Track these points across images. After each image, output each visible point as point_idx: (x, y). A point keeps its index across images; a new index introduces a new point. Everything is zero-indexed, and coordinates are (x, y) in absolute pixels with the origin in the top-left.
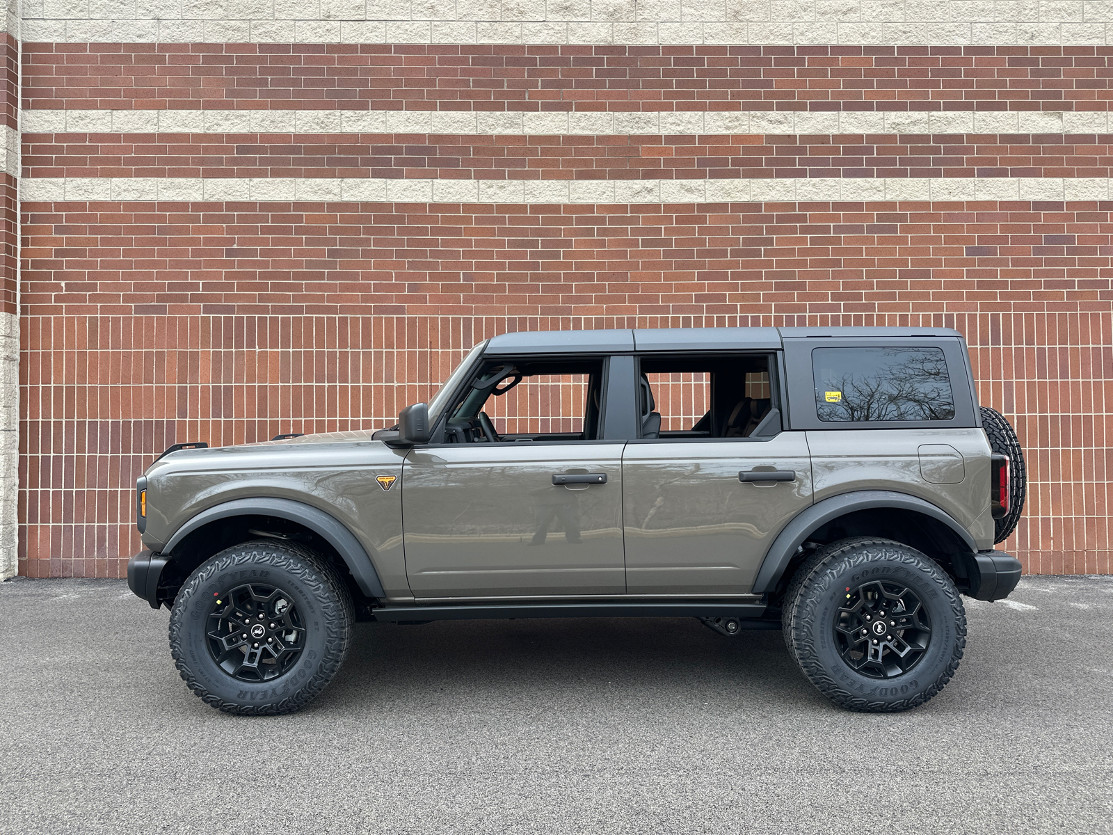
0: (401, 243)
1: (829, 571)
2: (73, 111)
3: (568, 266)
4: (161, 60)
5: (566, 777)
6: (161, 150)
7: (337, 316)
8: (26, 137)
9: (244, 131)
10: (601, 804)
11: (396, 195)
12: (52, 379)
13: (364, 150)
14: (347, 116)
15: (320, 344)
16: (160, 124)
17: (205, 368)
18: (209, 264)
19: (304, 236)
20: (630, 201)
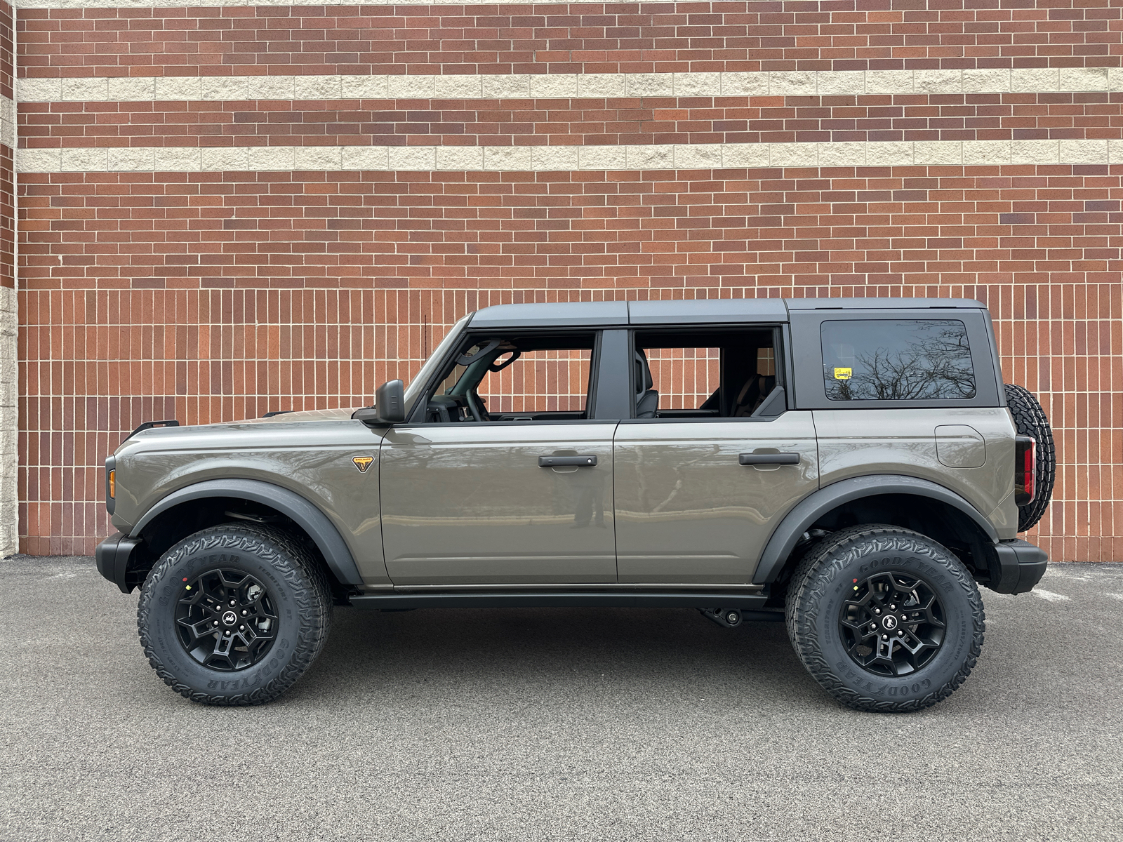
0: (402, 213)
1: (835, 560)
2: (69, 79)
3: (576, 236)
4: (157, 25)
5: (541, 780)
6: (158, 118)
7: (338, 289)
8: (22, 107)
9: (242, 98)
10: (575, 812)
11: (398, 163)
12: (51, 354)
13: (365, 116)
14: (348, 81)
15: (321, 319)
16: (157, 92)
17: (204, 343)
18: (207, 236)
19: (304, 207)
20: (642, 167)
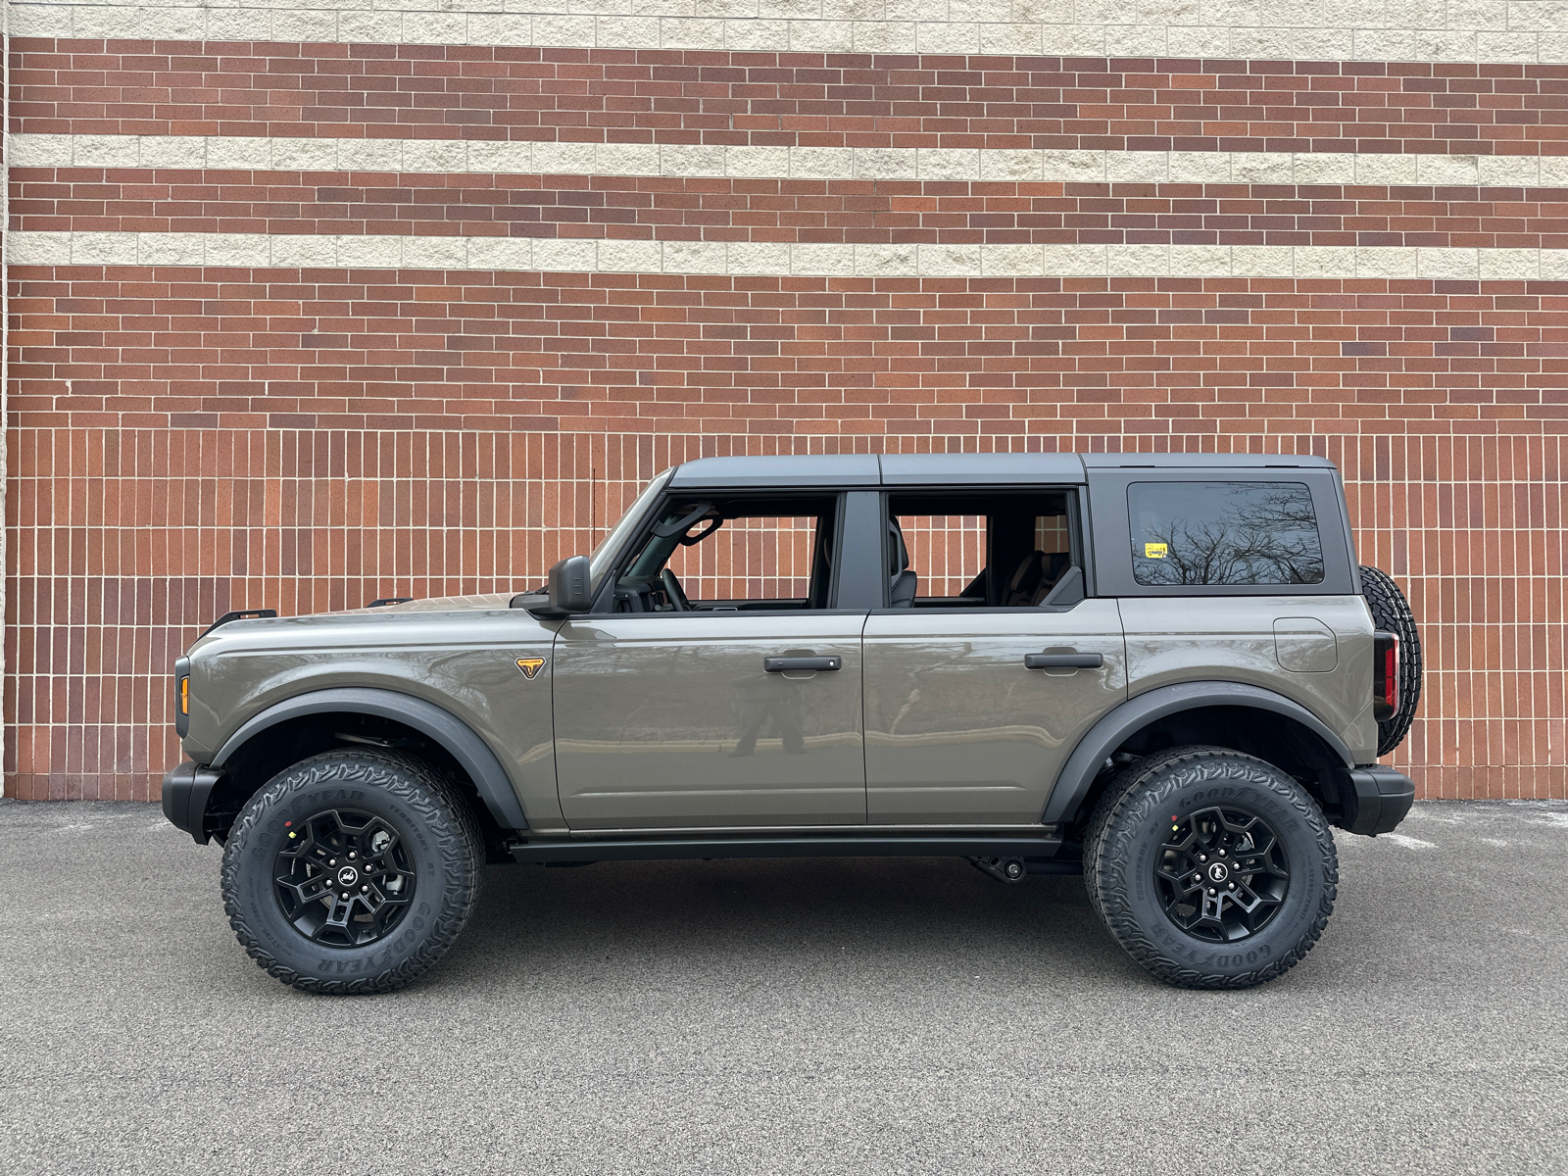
0: (552, 328)
1: (1149, 792)
2: (84, 136)
3: (787, 364)
4: (210, 65)
5: (781, 1079)
6: (210, 193)
7: (461, 432)
8: (15, 173)
9: (330, 168)
10: (830, 1117)
11: (545, 261)
12: (53, 519)
13: (499, 197)
14: (476, 148)
15: (436, 471)
16: (209, 157)
17: (272, 503)
18: (279, 357)
19: (414, 319)
20: (876, 273)
